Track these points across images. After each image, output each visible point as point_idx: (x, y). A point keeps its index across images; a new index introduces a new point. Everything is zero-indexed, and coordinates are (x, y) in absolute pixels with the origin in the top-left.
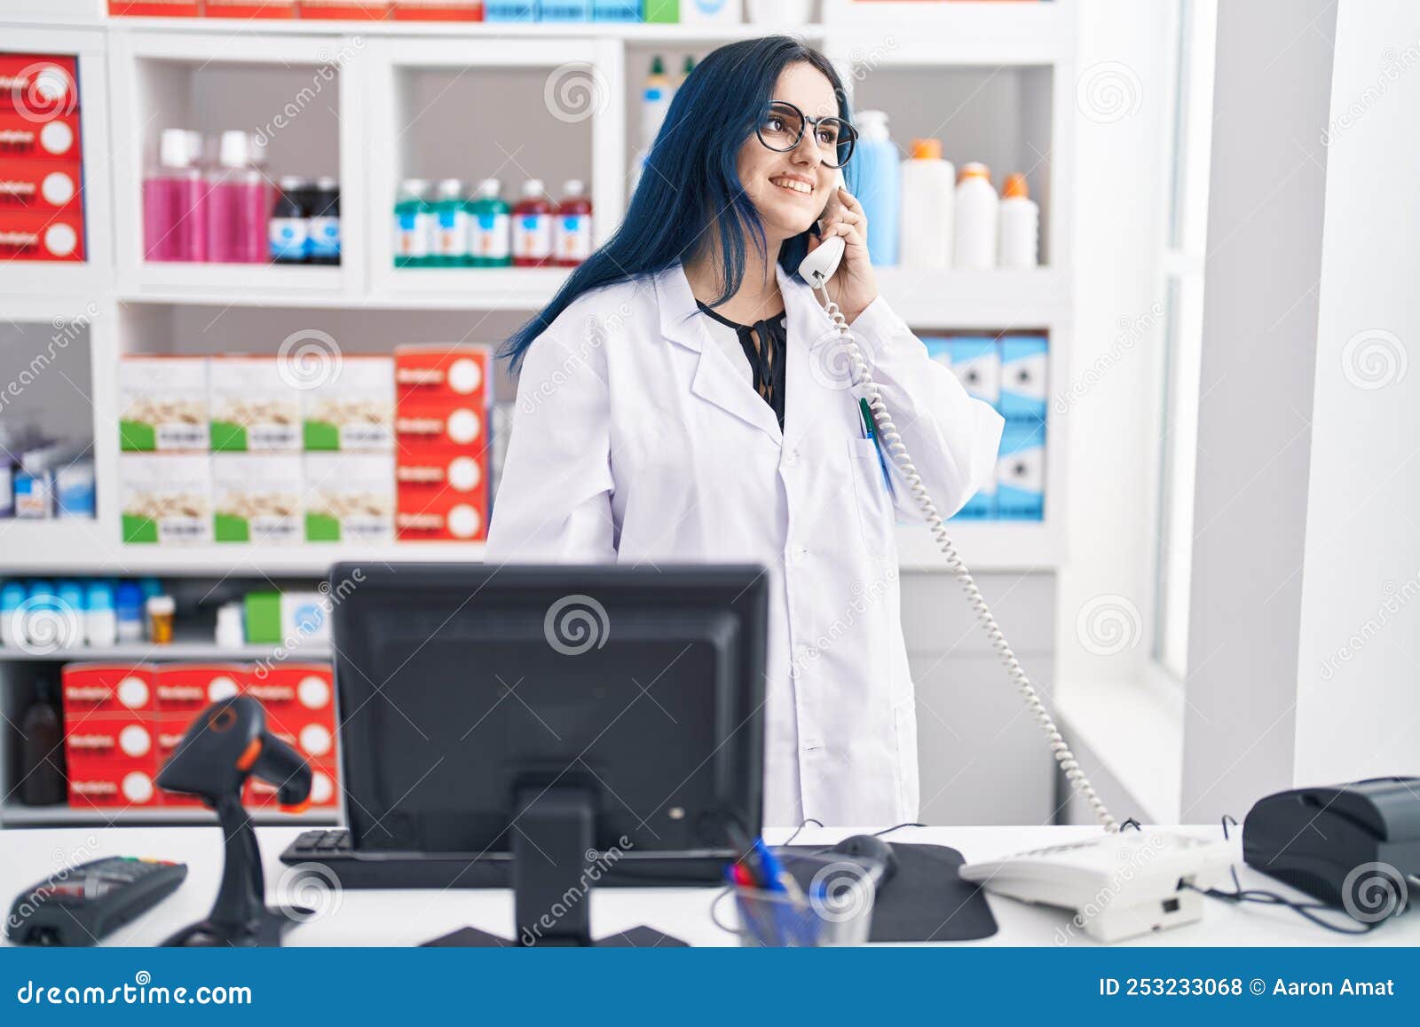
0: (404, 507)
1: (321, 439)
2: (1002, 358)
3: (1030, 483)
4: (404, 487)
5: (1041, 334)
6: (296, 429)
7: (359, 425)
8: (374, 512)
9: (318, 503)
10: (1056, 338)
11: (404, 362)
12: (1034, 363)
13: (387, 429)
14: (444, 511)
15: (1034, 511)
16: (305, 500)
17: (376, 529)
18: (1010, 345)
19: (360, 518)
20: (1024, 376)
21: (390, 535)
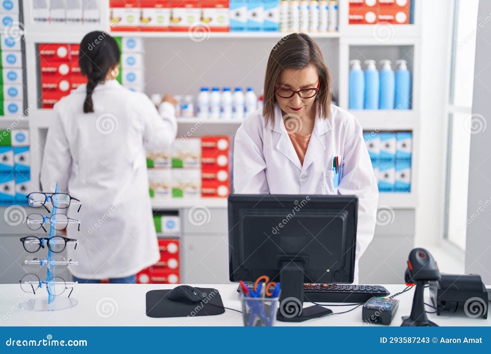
0: (204, 186)
1: (177, 164)
2: (397, 139)
3: (406, 180)
4: (204, 180)
5: (409, 132)
6: (169, 161)
7: (189, 160)
8: (194, 188)
9: (176, 185)
10: (415, 133)
11: (204, 140)
12: (408, 141)
13: (199, 161)
14: (216, 188)
15: (407, 189)
16: (172, 183)
17: (194, 193)
18: (400, 135)
19: (190, 189)
20: (404, 145)
21: (198, 196)
